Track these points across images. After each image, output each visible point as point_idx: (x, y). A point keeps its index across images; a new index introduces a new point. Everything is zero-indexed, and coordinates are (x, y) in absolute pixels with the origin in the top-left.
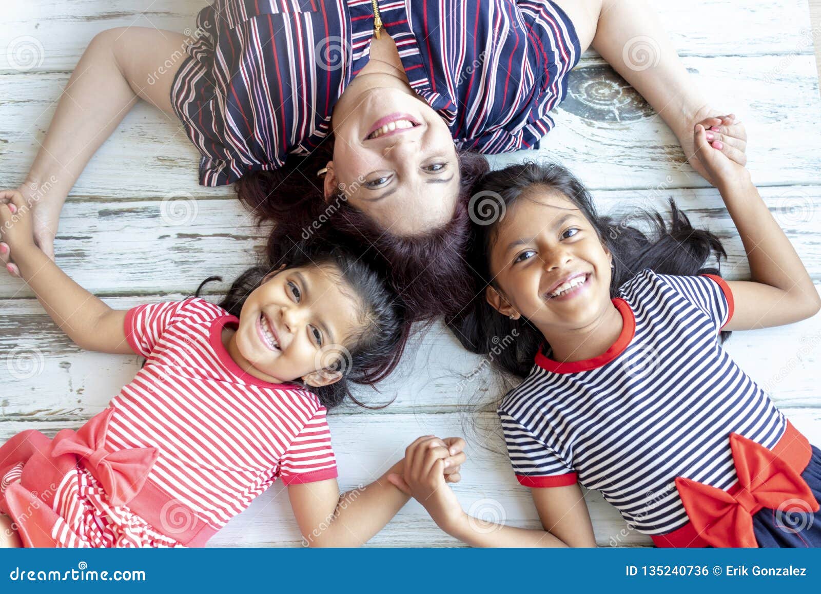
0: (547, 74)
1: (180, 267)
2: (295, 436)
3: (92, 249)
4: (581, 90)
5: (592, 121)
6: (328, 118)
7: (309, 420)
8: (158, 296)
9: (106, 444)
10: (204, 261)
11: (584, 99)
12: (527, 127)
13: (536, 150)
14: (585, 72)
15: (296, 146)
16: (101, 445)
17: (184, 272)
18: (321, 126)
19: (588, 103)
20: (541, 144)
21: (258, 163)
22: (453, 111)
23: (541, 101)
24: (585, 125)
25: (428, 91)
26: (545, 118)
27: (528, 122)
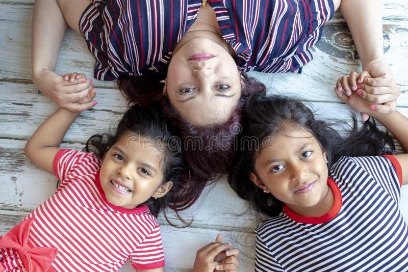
0: (311, 26)
1: (81, 127)
2: (140, 243)
3: (33, 112)
4: (332, 37)
5: (337, 58)
6: (170, 53)
7: (149, 233)
8: (68, 144)
9: (29, 241)
10: (95, 125)
11: (334, 44)
12: (295, 56)
13: (299, 74)
14: (336, 26)
15: (150, 66)
16: (26, 242)
17: (84, 130)
18: (165, 56)
19: (335, 46)
20: (303, 70)
21: (127, 71)
22: (249, 54)
23: (305, 42)
24: (331, 60)
25: (234, 41)
26: (307, 53)
27: (295, 54)
